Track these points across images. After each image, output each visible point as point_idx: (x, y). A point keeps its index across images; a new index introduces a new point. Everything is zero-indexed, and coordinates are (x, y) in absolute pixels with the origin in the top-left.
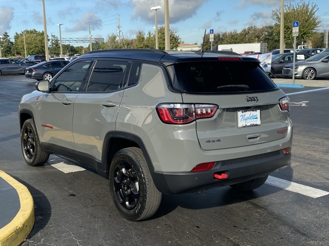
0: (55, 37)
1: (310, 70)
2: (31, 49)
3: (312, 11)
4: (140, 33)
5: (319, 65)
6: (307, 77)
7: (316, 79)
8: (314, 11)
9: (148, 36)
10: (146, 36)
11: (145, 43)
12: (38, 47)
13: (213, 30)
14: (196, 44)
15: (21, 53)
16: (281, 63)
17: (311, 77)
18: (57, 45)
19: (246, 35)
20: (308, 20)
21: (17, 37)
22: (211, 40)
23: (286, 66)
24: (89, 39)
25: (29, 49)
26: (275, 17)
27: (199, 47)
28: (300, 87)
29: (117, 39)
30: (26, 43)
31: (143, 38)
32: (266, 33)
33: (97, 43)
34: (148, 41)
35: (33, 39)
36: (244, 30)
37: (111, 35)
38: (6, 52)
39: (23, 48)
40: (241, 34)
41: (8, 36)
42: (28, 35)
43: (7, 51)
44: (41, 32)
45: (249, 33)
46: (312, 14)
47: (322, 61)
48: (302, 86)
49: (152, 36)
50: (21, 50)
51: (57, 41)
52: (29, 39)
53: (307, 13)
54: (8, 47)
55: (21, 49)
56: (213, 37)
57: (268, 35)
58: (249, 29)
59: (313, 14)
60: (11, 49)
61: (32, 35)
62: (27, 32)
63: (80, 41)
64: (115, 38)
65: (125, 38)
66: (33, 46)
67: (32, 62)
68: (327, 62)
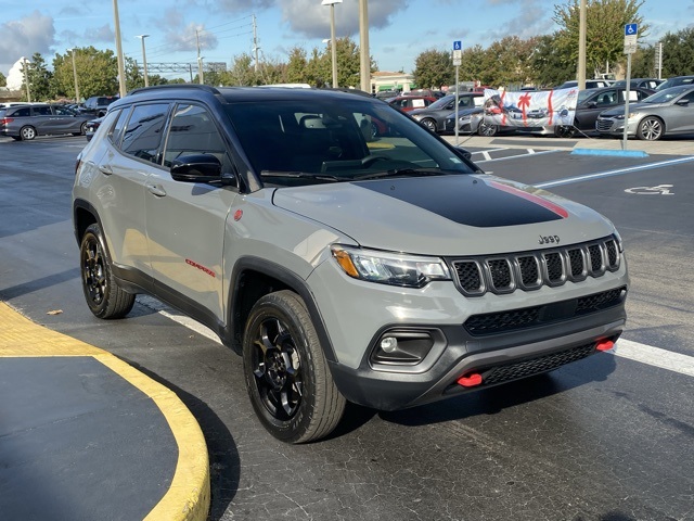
0: (131, 62)
1: (652, 122)
2: (86, 85)
3: (631, 5)
4: (297, 52)
5: (670, 111)
6: (646, 135)
7: (663, 138)
8: (636, 5)
9: (312, 58)
10: (309, 58)
11: (308, 70)
12: (100, 80)
13: (459, 43)
14: (401, 72)
15: (68, 93)
16: (592, 107)
17: (653, 135)
18: (135, 78)
19: (498, 54)
20: (624, 23)
21: (58, 63)
22: (455, 63)
23: (603, 113)
24: (198, 65)
25: (83, 85)
26: (561, 19)
27: (408, 78)
28: (642, 155)
29: (253, 63)
30: (78, 73)
31: (303, 62)
32: (538, 50)
33: (213, 72)
34: (313, 67)
35: (90, 65)
36: (496, 45)
37: (239, 57)
38: (38, 92)
39: (72, 83)
40: (489, 53)
41: (42, 60)
42: (80, 59)
43: (41, 88)
44: (105, 52)
45: (504, 49)
46: (631, 12)
47: (676, 103)
48: (644, 152)
49: (320, 57)
50: (67, 88)
51: (136, 68)
52: (83, 65)
53: (622, 9)
54: (42, 82)
55: (67, 85)
56: (460, 57)
57: (542, 55)
58: (505, 42)
59: (635, 12)
60: (47, 85)
61: (88, 58)
62: (78, 51)
63: (180, 68)
64: (248, 61)
65: (268, 61)
66: (91, 79)
67: (94, 110)
68: (685, 104)
